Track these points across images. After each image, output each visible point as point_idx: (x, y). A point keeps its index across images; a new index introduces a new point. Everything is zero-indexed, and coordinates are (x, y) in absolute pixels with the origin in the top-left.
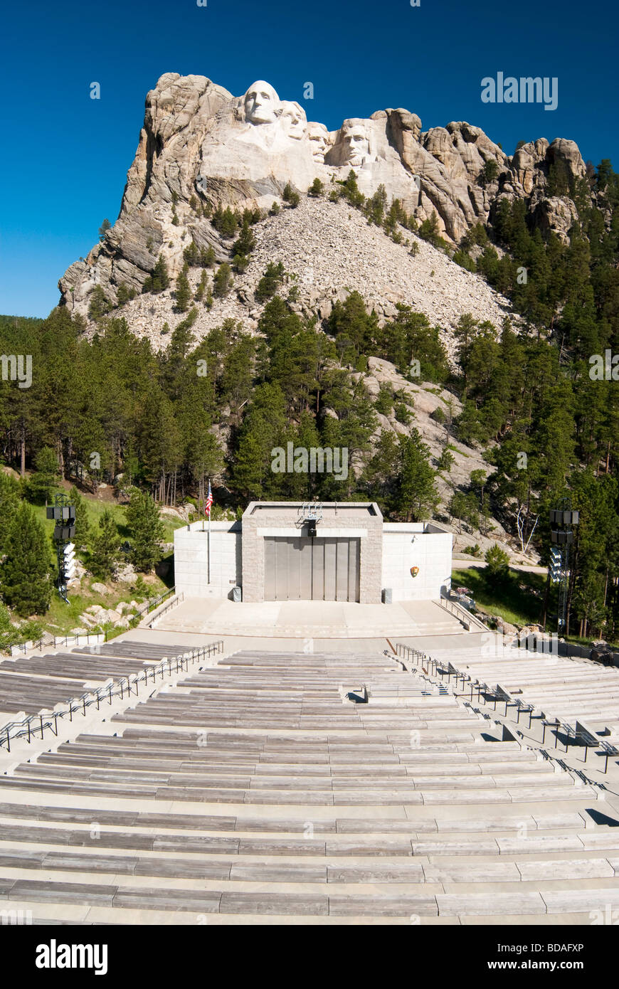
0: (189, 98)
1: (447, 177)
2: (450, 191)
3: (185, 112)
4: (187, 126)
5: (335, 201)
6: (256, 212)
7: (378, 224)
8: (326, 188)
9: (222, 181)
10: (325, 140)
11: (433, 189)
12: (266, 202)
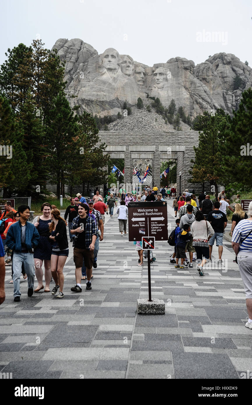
0: (73, 53)
1: (209, 93)
2: (209, 101)
3: (71, 62)
4: (73, 69)
5: (149, 111)
6: (110, 117)
7: (171, 123)
8: (144, 102)
9: (92, 101)
10: (143, 73)
11: (200, 100)
12: (114, 112)
